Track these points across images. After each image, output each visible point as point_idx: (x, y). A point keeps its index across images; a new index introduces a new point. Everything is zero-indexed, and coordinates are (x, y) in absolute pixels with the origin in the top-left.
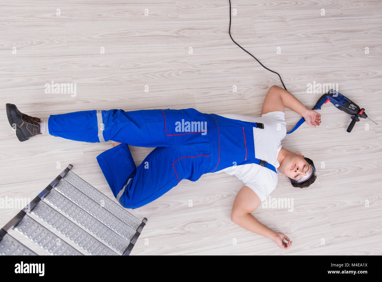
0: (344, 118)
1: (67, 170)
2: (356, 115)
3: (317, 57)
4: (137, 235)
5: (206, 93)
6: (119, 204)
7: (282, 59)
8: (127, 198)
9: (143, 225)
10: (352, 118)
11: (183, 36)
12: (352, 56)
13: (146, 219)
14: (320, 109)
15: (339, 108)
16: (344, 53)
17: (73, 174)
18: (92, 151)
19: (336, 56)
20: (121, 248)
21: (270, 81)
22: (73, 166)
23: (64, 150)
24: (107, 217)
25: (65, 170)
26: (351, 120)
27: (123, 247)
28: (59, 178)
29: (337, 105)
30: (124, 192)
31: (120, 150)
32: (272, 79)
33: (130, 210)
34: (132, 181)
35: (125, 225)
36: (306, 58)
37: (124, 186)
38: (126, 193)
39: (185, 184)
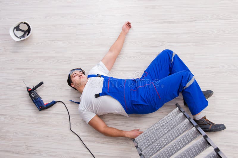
3: (40, 136)
7: (65, 138)
10: (36, 90)
12: (16, 133)
14: (53, 101)
16: (19, 136)
19: (26, 135)
21: (79, 124)
32: (77, 125)
36: (47, 136)
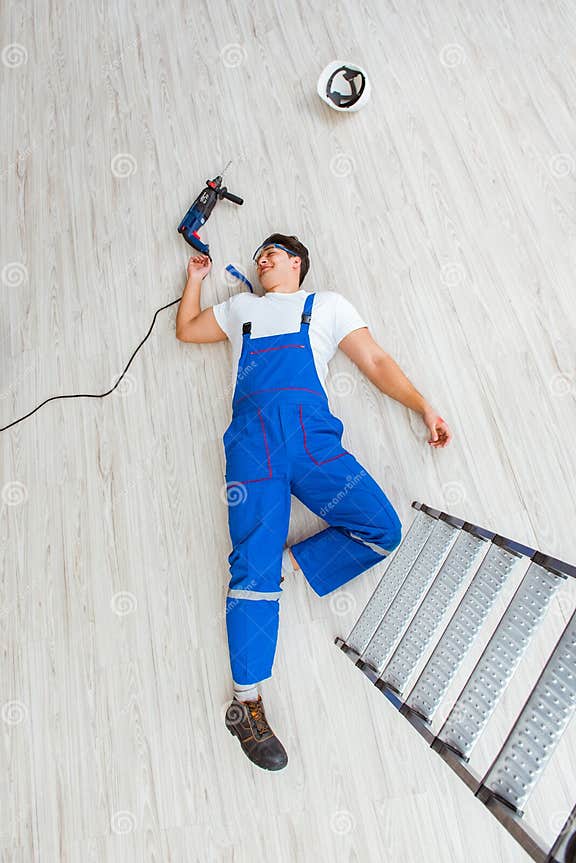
0: (221, 211)
1: (345, 648)
2: (217, 193)
4: (444, 517)
5: (199, 423)
6: (395, 552)
8: (383, 539)
9: (425, 509)
10: (221, 199)
11: (111, 469)
13: (414, 504)
14: (207, 245)
15: (206, 219)
17: (352, 637)
18: (310, 606)
20: (473, 544)
22: (338, 638)
23: (311, 655)
24: (421, 573)
25: (346, 652)
26: (225, 199)
27: (470, 540)
28: (361, 664)
29: (202, 221)
30: (376, 543)
31: (305, 556)
33: (404, 531)
34: (354, 532)
35: (431, 540)
37: (364, 545)
38: (376, 540)
39: (349, 442)
